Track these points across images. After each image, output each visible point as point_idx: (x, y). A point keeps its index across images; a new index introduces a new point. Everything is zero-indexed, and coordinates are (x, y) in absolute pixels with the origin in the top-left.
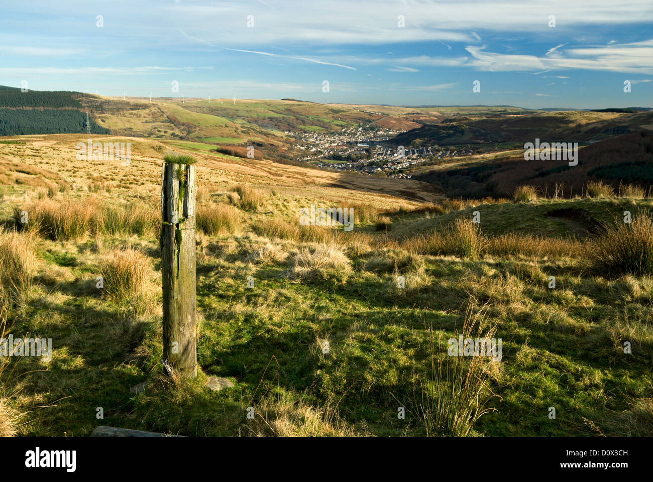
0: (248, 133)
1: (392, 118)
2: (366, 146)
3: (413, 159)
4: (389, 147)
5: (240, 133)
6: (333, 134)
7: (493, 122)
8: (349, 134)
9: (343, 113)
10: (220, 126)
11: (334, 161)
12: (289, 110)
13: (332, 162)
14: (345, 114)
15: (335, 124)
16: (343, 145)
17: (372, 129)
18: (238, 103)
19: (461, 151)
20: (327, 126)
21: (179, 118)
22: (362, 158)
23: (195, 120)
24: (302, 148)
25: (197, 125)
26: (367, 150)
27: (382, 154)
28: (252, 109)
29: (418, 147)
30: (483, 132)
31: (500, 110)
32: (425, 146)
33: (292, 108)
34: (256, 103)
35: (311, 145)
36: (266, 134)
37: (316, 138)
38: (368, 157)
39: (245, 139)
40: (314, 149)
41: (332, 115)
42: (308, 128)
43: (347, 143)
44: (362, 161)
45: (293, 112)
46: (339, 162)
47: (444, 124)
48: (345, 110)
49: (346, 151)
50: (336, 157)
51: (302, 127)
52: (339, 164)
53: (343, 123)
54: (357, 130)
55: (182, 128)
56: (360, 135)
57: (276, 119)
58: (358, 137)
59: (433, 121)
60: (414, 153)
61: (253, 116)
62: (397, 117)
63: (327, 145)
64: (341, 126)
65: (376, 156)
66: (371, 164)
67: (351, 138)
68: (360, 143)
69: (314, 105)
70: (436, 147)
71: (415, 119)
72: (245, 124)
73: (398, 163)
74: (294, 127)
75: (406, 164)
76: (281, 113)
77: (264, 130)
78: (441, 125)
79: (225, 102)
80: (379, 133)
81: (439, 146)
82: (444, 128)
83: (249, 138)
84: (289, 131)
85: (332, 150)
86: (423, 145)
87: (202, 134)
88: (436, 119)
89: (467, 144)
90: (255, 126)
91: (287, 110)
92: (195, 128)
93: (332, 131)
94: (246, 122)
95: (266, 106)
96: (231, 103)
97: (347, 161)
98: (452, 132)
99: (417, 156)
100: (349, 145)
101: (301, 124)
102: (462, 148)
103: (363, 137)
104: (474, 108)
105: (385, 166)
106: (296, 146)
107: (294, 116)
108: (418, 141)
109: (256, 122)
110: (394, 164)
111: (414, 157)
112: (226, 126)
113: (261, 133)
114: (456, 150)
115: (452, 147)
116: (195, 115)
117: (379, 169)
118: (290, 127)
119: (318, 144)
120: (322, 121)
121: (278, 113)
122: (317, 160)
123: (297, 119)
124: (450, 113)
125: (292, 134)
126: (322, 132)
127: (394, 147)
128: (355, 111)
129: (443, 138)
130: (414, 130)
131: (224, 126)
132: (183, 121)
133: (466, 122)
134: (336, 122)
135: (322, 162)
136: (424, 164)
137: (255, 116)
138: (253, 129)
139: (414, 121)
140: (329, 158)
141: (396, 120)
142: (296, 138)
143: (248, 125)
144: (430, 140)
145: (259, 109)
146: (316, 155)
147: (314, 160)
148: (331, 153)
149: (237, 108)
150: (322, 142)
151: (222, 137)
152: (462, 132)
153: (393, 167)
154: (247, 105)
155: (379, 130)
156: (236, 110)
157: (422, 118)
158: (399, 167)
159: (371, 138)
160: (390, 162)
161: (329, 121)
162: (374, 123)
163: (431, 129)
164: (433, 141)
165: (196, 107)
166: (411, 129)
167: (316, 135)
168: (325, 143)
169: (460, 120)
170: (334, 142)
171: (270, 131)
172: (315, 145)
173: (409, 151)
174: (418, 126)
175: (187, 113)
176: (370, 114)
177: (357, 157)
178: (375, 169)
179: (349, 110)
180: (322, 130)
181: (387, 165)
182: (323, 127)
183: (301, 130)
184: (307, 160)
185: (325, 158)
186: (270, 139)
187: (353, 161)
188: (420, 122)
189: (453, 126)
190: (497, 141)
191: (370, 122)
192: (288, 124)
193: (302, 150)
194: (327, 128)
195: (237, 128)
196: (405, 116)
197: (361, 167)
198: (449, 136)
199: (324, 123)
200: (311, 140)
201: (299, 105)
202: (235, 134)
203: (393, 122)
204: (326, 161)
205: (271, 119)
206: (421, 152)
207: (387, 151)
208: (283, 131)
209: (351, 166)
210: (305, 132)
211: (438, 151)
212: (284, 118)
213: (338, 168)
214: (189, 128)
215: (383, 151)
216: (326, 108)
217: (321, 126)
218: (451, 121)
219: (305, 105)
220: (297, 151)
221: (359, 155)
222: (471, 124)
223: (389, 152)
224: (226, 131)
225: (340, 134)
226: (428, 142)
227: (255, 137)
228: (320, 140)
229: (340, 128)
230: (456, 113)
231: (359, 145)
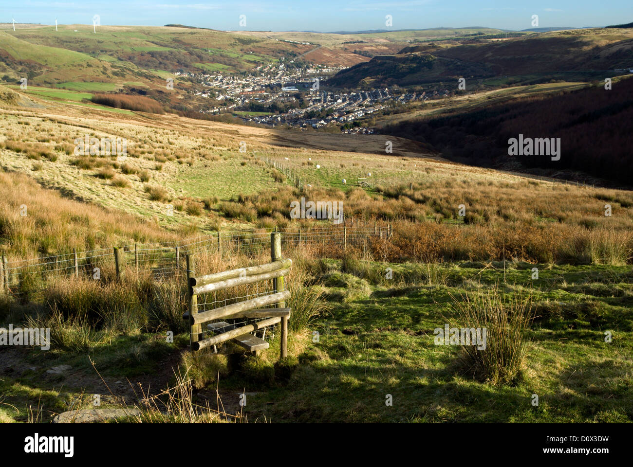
0: (123, 76)
1: (324, 49)
2: (294, 90)
3: (367, 106)
4: (327, 91)
5: (111, 75)
6: (244, 74)
7: (473, 49)
8: (267, 74)
9: (255, 44)
10: (79, 65)
11: (254, 114)
12: (177, 41)
13: (250, 114)
14: (259, 44)
15: (246, 60)
16: (261, 90)
17: (298, 65)
18: (100, 31)
19: (432, 92)
20: (235, 63)
21: (12, 53)
22: (293, 107)
23: (39, 57)
24: (204, 95)
25: (44, 63)
26: (297, 96)
27: (320, 101)
28: (123, 39)
29: (369, 89)
30: (459, 63)
31: (471, 33)
32: (378, 87)
33: (181, 38)
34: (128, 31)
35: (216, 91)
36: (147, 77)
37: (221, 81)
38: (302, 104)
39: (119, 85)
40: (221, 97)
41: (240, 47)
42: (207, 66)
43: (266, 86)
44: (294, 111)
45: (184, 44)
46: (261, 114)
47: (403, 55)
48: (258, 39)
49: (266, 98)
50: (255, 107)
51: (199, 65)
52: (261, 117)
53: (257, 59)
54: (277, 67)
55: (20, 68)
56: (283, 75)
57: (161, 54)
58: (280, 78)
59: (383, 52)
60: (365, 98)
61: (125, 50)
62: (332, 48)
63: (238, 91)
64: (255, 62)
65: (311, 103)
66: (309, 116)
67: (270, 79)
68: (285, 86)
69: (213, 34)
70: (396, 87)
71: (358, 50)
72: (114, 62)
73: (348, 112)
74: (186, 66)
75: (361, 114)
76: (166, 46)
77: (144, 71)
78: (399, 56)
79: (81, 30)
80: (308, 71)
81: (400, 85)
82: (404, 60)
83: (125, 83)
84: (182, 72)
85: (248, 97)
86: (377, 85)
87: (52, 77)
88: (385, 48)
89: (439, 81)
90: (130, 65)
91: (175, 40)
92: (40, 68)
93: (243, 70)
94: (115, 60)
95: (143, 35)
96: (90, 30)
97: (272, 111)
98: (415, 65)
99: (371, 101)
100: (269, 89)
101: (196, 61)
102: (433, 87)
103: (287, 78)
104: (436, 32)
105: (330, 117)
106: (195, 92)
107: (186, 49)
108: (368, 80)
109: (130, 59)
110: (341, 115)
111: (366, 102)
112: (89, 66)
113: (141, 75)
114: (424, 91)
115: (418, 88)
116: (39, 49)
117: (322, 122)
118: (181, 65)
119: (225, 90)
120: (227, 56)
121: (161, 45)
122: (228, 111)
123: (191, 54)
124: (408, 40)
125: (186, 75)
126: (229, 72)
127: (334, 90)
128: (273, 41)
129: (404, 75)
130: (362, 65)
131: (85, 66)
132: (18, 58)
133: (433, 50)
134: (246, 57)
135: (236, 115)
136: (386, 113)
137: (128, 50)
138: (130, 70)
139: (355, 52)
140: (245, 108)
141: (331, 51)
142: (192, 81)
143: (120, 64)
144: (386, 79)
145: (133, 41)
146: (225, 105)
147: (224, 112)
148: (247, 101)
149: (101, 38)
150: (230, 86)
151: (85, 81)
152: (430, 65)
153: (342, 119)
154: (114, 34)
155: (308, 67)
156: (99, 42)
157: (366, 49)
158: (351, 118)
159: (299, 79)
160: (335, 111)
161: (236, 55)
162: (300, 57)
163: (385, 63)
164: (389, 79)
165: (35, 37)
166: (353, 65)
167: (220, 77)
168: (235, 88)
169: (425, 48)
170: (248, 86)
171: (153, 72)
172: (221, 91)
173: (357, 95)
174: (366, 60)
175: (25, 46)
176: (294, 44)
177: (286, 106)
178: (316, 122)
179: (263, 40)
180: (227, 69)
181: (332, 116)
182: (229, 65)
183: (198, 69)
184: (214, 113)
185: (239, 109)
186: (156, 84)
187: (281, 112)
188: (365, 54)
189: (416, 57)
190: (481, 77)
191: (295, 55)
192: (178, 62)
193: (204, 99)
194: (234, 66)
195: (105, 69)
196: (342, 46)
197: (296, 120)
198: (412, 71)
199: (230, 59)
200: (215, 84)
201: (192, 33)
202: (102, 77)
203: (328, 55)
204: (243, 113)
205: (152, 54)
206: (375, 96)
207: (325, 97)
208: (172, 72)
209: (279, 119)
210: (204, 73)
211: (400, 93)
212: (171, 53)
213: (262, 122)
214: (30, 68)
215: (320, 96)
216: (231, 37)
217: (225, 64)
218: (413, 49)
219: (200, 33)
220: (198, 100)
221: (288, 103)
222: (441, 53)
223: (329, 98)
224: (90, 72)
225: (254, 74)
226: (381, 81)
227: (134, 80)
228: (228, 84)
229: (253, 65)
230: (412, 40)
231: (284, 89)
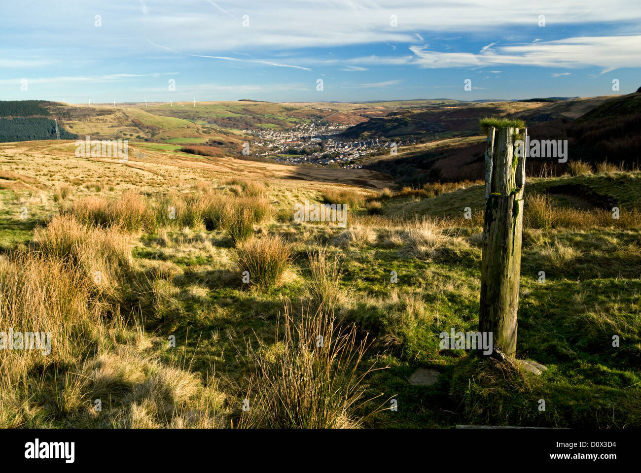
0: (209, 133)
1: (341, 114)
2: (319, 140)
3: (362, 151)
4: (339, 141)
5: (201, 133)
6: (287, 130)
7: (433, 114)
8: (302, 130)
9: (296, 111)
10: (182, 127)
11: (290, 156)
12: (246, 110)
13: (288, 156)
14: (298, 111)
15: (289, 121)
16: (297, 140)
17: (323, 124)
18: (197, 105)
19: (405, 141)
20: (282, 123)
21: (143, 121)
22: (315, 152)
23: (159, 123)
24: (260, 145)
25: (161, 127)
26: (320, 144)
27: (334, 147)
28: (212, 110)
29: (366, 140)
30: (424, 123)
31: (438, 103)
32: (372, 138)
33: (248, 108)
34: (215, 105)
35: (268, 141)
36: (225, 133)
37: (272, 135)
38: (322, 150)
39: (206, 139)
40: (271, 145)
41: (286, 113)
42: (264, 126)
43: (301, 138)
44: (316, 154)
45: (250, 112)
46: (295, 156)
47: (389, 118)
48: (298, 108)
49: (300, 145)
50: (292, 152)
51: (259, 125)
52: (295, 158)
53: (297, 120)
54: (309, 126)
55: (147, 130)
56: (313, 131)
57: (235, 119)
58: (311, 133)
59: (379, 115)
60: (363, 145)
61: (213, 117)
62: (346, 113)
63: (283, 141)
64: (295, 122)
65: (328, 149)
66: (325, 157)
67: (304, 133)
68: (313, 137)
69: (268, 105)
70: (383, 138)
71: (363, 114)
72: (205, 124)
73: (349, 155)
74: (251, 126)
75: (357, 156)
76: (238, 113)
77: (223, 129)
78: (386, 118)
79: (186, 105)
80: (330, 128)
81: (386, 137)
82: (389, 121)
83: (210, 137)
84: (247, 129)
85: (288, 145)
86: (371, 137)
87: (165, 135)
88: (381, 112)
89: (410, 134)
90: (215, 126)
91: (245, 110)
92: (158, 130)
93: (287, 128)
94: (206, 123)
95: (224, 107)
96: (191, 105)
97: (302, 154)
98: (396, 124)
99: (366, 148)
100: (303, 140)
101: (257, 123)
102: (406, 138)
103: (315, 132)
104: (415, 102)
105: (337, 158)
106: (254, 143)
107: (251, 115)
108: (366, 134)
109: (216, 122)
110: (345, 156)
111: (364, 148)
112: (188, 127)
113: (221, 132)
114: (401, 140)
115: (397, 138)
116: (158, 118)
117: (332, 161)
118: (248, 126)
119: (274, 141)
120: (277, 119)
121: (235, 113)
122: (274, 155)
123: (254, 118)
124: (394, 107)
125: (250, 132)
126: (278, 129)
127: (344, 139)
128: (307, 109)
129: (389, 130)
130: (362, 124)
131: (186, 127)
132: (146, 124)
133: (409, 114)
134: (290, 119)
135: (279, 157)
136: (373, 155)
137: (214, 116)
138: (214, 129)
139: (361, 115)
140: (285, 153)
141: (345, 115)
142: (253, 136)
143: (208, 126)
144: (377, 133)
145: (218, 111)
146: (273, 150)
147: (272, 155)
148: (287, 148)
149: (197, 110)
150: (278, 138)
151: (185, 137)
152: (406, 124)
153: (344, 159)
154: (206, 107)
155: (329, 125)
156: (197, 112)
157: (368, 113)
158: (350, 158)
159: (323, 133)
160: (342, 154)
161: (283, 118)
162: (325, 119)
163: (377, 123)
164: (380, 133)
165: (158, 110)
166: (358, 123)
167: (272, 132)
168: (281, 139)
169: (403, 113)
170: (289, 138)
171: (229, 130)
172: (271, 142)
173: (358, 144)
174: (365, 120)
175: (150, 117)
176: (321, 111)
177: (311, 151)
178: (328, 161)
179: (301, 108)
180: (277, 127)
181: (339, 157)
182: (279, 124)
183: (258, 128)
184: (265, 156)
185: (281, 153)
186: (229, 138)
187: (308, 154)
188: (367, 116)
189: (397, 119)
190: (437, 131)
191: (321, 118)
192: (246, 123)
193: (260, 146)
194: (282, 125)
195: (198, 129)
196: (353, 111)
197: (315, 160)
198: (394, 128)
199: (280, 121)
200: (268, 137)
201: (255, 105)
202: (196, 134)
203: (343, 117)
204: (283, 156)
205: (229, 119)
206: (369, 144)
207: (338, 144)
208: (241, 129)
209: (306, 159)
210: (262, 130)
211: (385, 142)
212: (241, 118)
213: (294, 161)
214: (153, 130)
215: (334, 144)
216: (280, 107)
217: (276, 124)
218: (395, 114)
219: (260, 105)
220: (256, 148)
221: (313, 149)
222: (413, 116)
223: (340, 145)
224: (188, 131)
225: (294, 130)
226: (375, 134)
227: (215, 136)
228: (276, 137)
229: (294, 124)
230: (399, 107)
231: (312, 140)
